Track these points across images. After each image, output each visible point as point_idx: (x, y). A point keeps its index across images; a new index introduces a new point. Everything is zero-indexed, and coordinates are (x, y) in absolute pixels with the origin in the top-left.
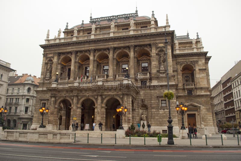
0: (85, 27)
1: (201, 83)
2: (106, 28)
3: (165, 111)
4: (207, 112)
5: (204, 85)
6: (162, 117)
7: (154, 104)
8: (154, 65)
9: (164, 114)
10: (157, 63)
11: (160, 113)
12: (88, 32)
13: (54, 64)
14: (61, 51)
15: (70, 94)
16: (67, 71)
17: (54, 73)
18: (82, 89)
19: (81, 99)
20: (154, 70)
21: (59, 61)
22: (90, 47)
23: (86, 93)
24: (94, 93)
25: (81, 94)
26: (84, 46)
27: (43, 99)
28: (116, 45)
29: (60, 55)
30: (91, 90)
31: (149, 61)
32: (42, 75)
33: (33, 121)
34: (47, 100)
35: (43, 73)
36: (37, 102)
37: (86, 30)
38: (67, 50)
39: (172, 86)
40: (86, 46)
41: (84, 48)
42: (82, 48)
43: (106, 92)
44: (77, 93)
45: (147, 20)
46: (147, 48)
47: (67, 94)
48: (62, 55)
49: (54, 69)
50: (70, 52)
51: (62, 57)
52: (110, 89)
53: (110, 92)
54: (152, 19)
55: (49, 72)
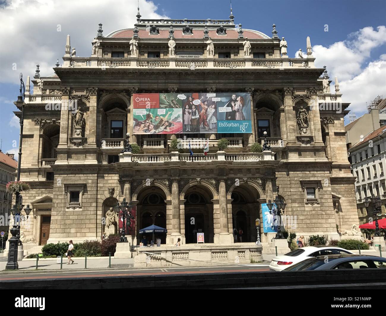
1: (338, 158)
3: (314, 206)
4: (349, 207)
5: (342, 160)
6: (309, 217)
7: (295, 194)
8: (292, 127)
9: (314, 212)
10: (295, 124)
11: (307, 209)
12: (150, 51)
13: (91, 112)
14: (105, 85)
15: (162, 176)
16: (110, 126)
17: (92, 130)
18: (186, 167)
19: (186, 186)
20: (291, 135)
21: (99, 105)
22: (170, 85)
23: (194, 174)
24: (210, 175)
25: (185, 176)
26: (156, 81)
27: (72, 184)
28: (221, 85)
29: (102, 94)
30: (203, 170)
31: (272, 117)
32: (64, 133)
33: (51, 231)
34: (83, 186)
35: (65, 128)
36: (57, 189)
37: (146, 46)
38: (120, 85)
39: (324, 164)
40: (159, 81)
41: (156, 85)
42: (153, 85)
43: (232, 174)
44: (178, 175)
45: (265, 40)
46: (275, 95)
47: (155, 176)
48: (104, 94)
49: (92, 122)
50: (124, 90)
51: (105, 97)
52: (240, 169)
53: (240, 174)
54: (283, 43)
55: (80, 127)
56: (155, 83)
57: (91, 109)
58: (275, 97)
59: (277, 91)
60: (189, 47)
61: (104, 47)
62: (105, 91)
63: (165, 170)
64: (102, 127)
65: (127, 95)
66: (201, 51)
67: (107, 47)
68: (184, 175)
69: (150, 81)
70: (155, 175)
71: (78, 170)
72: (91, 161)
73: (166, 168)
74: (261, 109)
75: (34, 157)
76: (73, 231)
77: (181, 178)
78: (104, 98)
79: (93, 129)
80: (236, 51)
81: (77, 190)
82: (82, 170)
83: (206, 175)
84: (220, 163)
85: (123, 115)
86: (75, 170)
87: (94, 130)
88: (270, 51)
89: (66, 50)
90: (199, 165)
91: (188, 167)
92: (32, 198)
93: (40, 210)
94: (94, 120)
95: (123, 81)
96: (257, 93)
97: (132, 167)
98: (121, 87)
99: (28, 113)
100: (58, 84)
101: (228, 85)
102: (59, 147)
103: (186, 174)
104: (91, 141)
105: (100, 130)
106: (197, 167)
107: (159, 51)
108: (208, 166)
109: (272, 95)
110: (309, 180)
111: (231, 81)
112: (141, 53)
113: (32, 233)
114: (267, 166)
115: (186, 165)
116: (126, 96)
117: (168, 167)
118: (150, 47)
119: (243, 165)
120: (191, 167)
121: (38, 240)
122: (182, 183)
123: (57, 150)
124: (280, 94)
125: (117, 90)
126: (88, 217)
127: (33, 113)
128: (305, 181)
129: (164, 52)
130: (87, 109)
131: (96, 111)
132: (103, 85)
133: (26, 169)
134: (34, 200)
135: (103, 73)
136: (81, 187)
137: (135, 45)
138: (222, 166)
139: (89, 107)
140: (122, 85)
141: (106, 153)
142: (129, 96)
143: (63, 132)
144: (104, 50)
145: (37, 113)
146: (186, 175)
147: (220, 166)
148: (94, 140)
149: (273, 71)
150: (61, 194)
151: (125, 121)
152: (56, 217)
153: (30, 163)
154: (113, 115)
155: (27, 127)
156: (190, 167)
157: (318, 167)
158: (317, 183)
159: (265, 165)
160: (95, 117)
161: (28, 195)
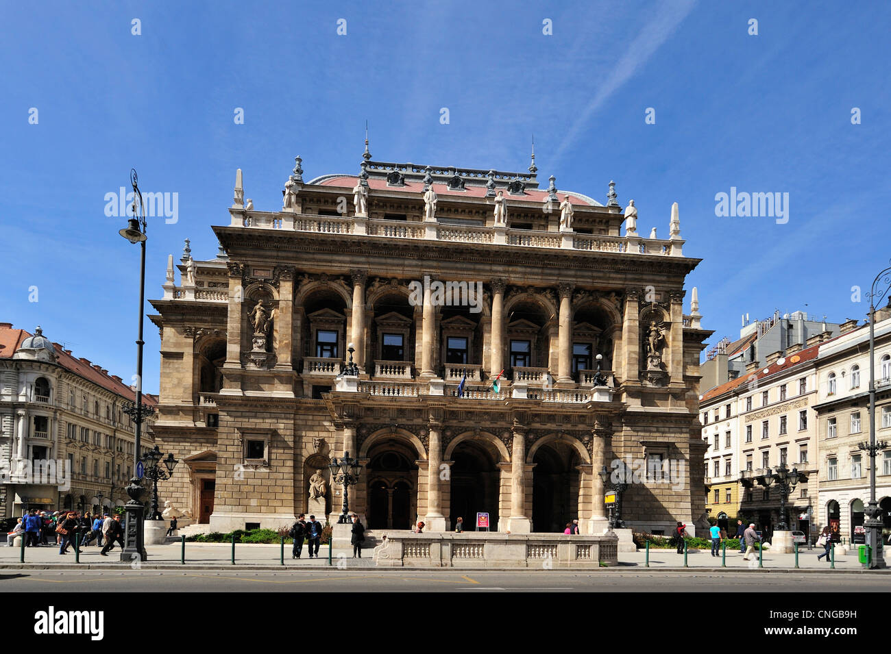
0: (375, 191)
2: (456, 211)
8: (633, 356)
12: (388, 212)
13: (282, 309)
14: (308, 263)
15: (412, 420)
16: (314, 338)
17: (285, 342)
18: (457, 408)
19: (454, 440)
20: (633, 369)
21: (296, 300)
22: (425, 270)
23: (470, 420)
24: (499, 423)
25: (454, 423)
26: (401, 262)
27: (251, 429)
28: (517, 276)
29: (301, 281)
30: (487, 413)
31: (598, 339)
32: (235, 343)
33: (216, 501)
34: (269, 432)
35: (235, 334)
36: (224, 436)
37: (381, 204)
38: (336, 265)
39: (682, 417)
40: (406, 262)
41: (401, 268)
42: (394, 268)
43: (537, 422)
44: (442, 419)
45: (594, 208)
46: (609, 300)
47: (400, 420)
48: (306, 281)
49: (283, 327)
50: (342, 275)
51: (308, 286)
52: (551, 415)
53: (551, 423)
54: (629, 210)
55: (263, 335)
56: (398, 265)
57: (282, 304)
58: (608, 304)
59: (614, 294)
60: (460, 210)
61: (305, 200)
62: (306, 276)
63: (419, 410)
64: (302, 339)
65: (346, 284)
66: (481, 219)
67: (310, 201)
68: (451, 421)
69: (389, 261)
70: (399, 418)
71: (261, 406)
72: (282, 392)
73: (421, 406)
74: (581, 324)
75: (186, 389)
76: (254, 502)
77: (447, 424)
78: (305, 288)
79: (286, 339)
80: (543, 223)
81: (260, 438)
82: (266, 406)
83: (491, 423)
84: (520, 403)
85: (339, 322)
86: (256, 406)
87: (287, 342)
88: (602, 228)
89: (236, 197)
90: (481, 404)
91: (460, 408)
92: (185, 452)
93: (199, 471)
94: (288, 324)
95: (341, 258)
96: (579, 295)
97: (358, 402)
98: (336, 269)
99: (173, 318)
100: (223, 274)
101: (529, 276)
102: (225, 366)
103: (455, 419)
104: (282, 360)
105: (299, 344)
106: (476, 408)
107: (404, 214)
108: (497, 407)
109: (604, 301)
110: (655, 440)
111: (536, 270)
112: (371, 214)
113: (187, 505)
114: (601, 411)
115: (457, 403)
116: (345, 286)
117: (423, 406)
118: (388, 205)
119: (559, 408)
120: (465, 408)
121: (198, 515)
122: (448, 434)
123: (222, 371)
124: (617, 300)
125: (328, 274)
126: (279, 482)
127: (180, 317)
128: (650, 442)
129: (414, 216)
130: (276, 304)
131: (291, 310)
132: (304, 263)
133: (173, 407)
134: (187, 456)
135: (303, 241)
136: (267, 434)
137: (364, 195)
138: (522, 408)
139: (279, 301)
140: (339, 265)
141: (309, 383)
142: (350, 287)
143: (232, 342)
144: (305, 207)
145: (188, 317)
146: (455, 421)
147: (518, 408)
148: (288, 358)
149: (612, 258)
150: (232, 443)
151: (341, 332)
152: (225, 481)
153: (179, 399)
154: (321, 320)
155: (171, 341)
156: (463, 408)
157: (672, 422)
158: (668, 447)
159: (597, 411)
160: (289, 318)
161: (177, 447)
